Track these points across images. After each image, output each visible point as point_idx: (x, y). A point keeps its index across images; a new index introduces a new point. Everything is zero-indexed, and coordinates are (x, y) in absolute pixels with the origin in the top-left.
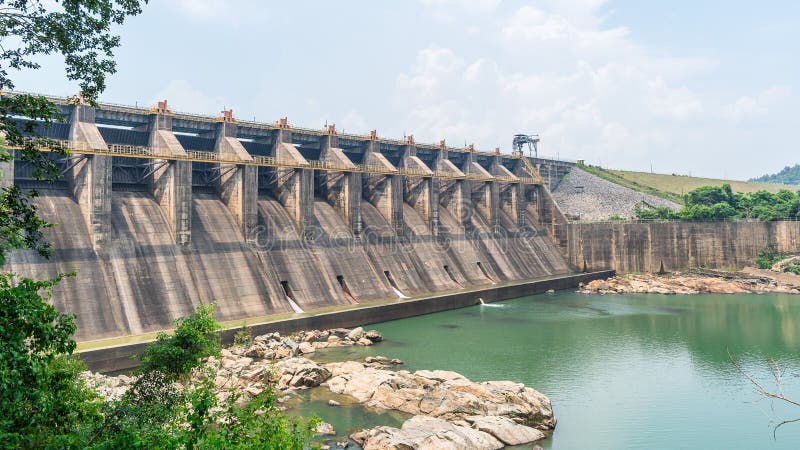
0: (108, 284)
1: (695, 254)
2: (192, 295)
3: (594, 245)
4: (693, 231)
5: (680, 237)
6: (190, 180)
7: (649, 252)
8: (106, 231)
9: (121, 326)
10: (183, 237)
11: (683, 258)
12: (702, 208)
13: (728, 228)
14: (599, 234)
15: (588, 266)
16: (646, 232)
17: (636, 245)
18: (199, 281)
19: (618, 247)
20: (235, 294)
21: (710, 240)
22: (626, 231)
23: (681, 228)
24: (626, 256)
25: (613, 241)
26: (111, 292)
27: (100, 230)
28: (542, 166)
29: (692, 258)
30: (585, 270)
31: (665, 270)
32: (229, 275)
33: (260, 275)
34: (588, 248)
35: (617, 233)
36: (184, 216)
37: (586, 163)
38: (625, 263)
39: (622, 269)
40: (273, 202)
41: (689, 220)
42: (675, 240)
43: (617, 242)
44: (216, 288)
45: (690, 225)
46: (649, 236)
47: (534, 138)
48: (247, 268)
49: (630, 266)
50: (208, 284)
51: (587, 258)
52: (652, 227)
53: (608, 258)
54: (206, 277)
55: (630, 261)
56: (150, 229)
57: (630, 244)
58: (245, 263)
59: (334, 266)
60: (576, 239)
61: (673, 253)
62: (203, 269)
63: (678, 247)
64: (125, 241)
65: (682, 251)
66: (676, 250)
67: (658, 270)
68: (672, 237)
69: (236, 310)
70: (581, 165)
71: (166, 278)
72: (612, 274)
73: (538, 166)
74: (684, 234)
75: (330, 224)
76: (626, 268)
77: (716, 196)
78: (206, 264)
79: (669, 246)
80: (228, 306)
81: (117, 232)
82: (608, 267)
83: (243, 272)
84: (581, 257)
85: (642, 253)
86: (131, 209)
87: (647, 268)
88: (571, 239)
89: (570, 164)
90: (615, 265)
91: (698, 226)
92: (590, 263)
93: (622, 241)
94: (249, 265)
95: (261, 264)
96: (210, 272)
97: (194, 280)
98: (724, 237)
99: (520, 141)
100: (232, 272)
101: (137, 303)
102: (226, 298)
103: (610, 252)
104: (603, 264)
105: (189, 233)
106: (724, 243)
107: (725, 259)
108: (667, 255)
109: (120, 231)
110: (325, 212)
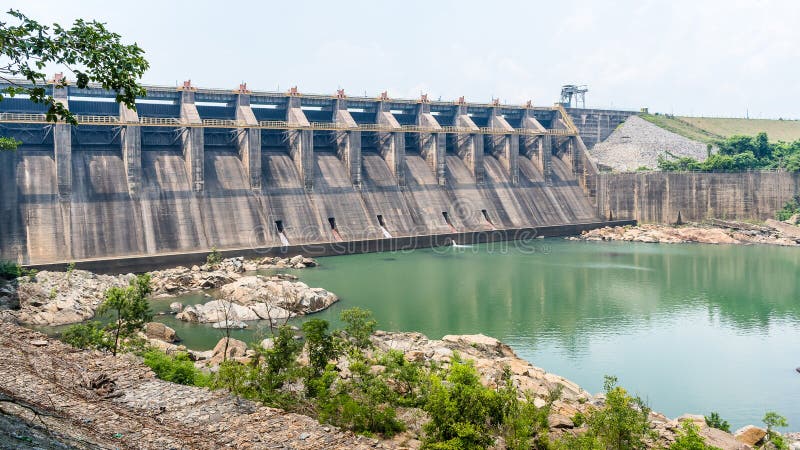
0: (136, 218)
1: (714, 205)
2: (199, 228)
3: (619, 195)
4: (713, 182)
5: (699, 188)
6: (202, 142)
7: (667, 201)
8: (138, 181)
9: (141, 248)
10: (198, 185)
11: (702, 208)
12: (726, 158)
13: (751, 178)
14: (624, 183)
15: (613, 216)
16: (664, 182)
17: (655, 195)
18: (207, 220)
19: (640, 197)
20: (234, 229)
21: (732, 191)
22: (647, 182)
23: (700, 179)
24: (646, 207)
25: (636, 190)
26: (138, 223)
27: (133, 180)
28: (589, 116)
29: (710, 209)
30: (611, 219)
31: (683, 220)
32: (231, 215)
33: (258, 215)
34: (614, 198)
35: (639, 183)
36: (198, 169)
37: (650, 112)
38: (646, 213)
39: (643, 219)
40: (285, 157)
41: (710, 171)
42: (694, 191)
43: (639, 192)
44: (219, 224)
45: (710, 175)
46: (667, 186)
47: (583, 88)
48: (248, 210)
49: (650, 216)
50: (213, 221)
51: (613, 208)
52: (671, 177)
53: (631, 209)
54: (212, 216)
55: (650, 210)
56: (174, 180)
57: (650, 195)
58: (247, 206)
59: (328, 210)
60: (604, 189)
61: (691, 203)
62: (211, 209)
63: (697, 198)
64: (153, 187)
65: (701, 202)
66: (694, 201)
67: (675, 220)
68: (691, 188)
69: (232, 241)
70: (643, 114)
71: (180, 215)
72: (634, 223)
73: (584, 117)
74: (704, 185)
75: (332, 175)
76: (646, 218)
77: (743, 145)
78: (214, 206)
79: (687, 197)
80: (227, 238)
81: (148, 181)
82: (631, 216)
83: (244, 213)
84: (607, 207)
85: (660, 203)
86: (162, 164)
87: (665, 218)
88: (599, 189)
89: (629, 113)
90: (636, 215)
91: (718, 177)
92: (615, 213)
93: (644, 190)
94: (251, 208)
95: (261, 207)
96: (216, 212)
97: (202, 217)
98: (746, 188)
99: (569, 91)
100: (235, 212)
101: (156, 233)
102: (226, 231)
103: (633, 203)
104: (626, 214)
105: (203, 182)
106: (746, 194)
107: (747, 210)
108: (685, 206)
109: (151, 180)
110: (331, 165)
